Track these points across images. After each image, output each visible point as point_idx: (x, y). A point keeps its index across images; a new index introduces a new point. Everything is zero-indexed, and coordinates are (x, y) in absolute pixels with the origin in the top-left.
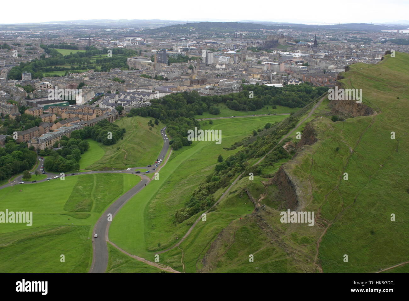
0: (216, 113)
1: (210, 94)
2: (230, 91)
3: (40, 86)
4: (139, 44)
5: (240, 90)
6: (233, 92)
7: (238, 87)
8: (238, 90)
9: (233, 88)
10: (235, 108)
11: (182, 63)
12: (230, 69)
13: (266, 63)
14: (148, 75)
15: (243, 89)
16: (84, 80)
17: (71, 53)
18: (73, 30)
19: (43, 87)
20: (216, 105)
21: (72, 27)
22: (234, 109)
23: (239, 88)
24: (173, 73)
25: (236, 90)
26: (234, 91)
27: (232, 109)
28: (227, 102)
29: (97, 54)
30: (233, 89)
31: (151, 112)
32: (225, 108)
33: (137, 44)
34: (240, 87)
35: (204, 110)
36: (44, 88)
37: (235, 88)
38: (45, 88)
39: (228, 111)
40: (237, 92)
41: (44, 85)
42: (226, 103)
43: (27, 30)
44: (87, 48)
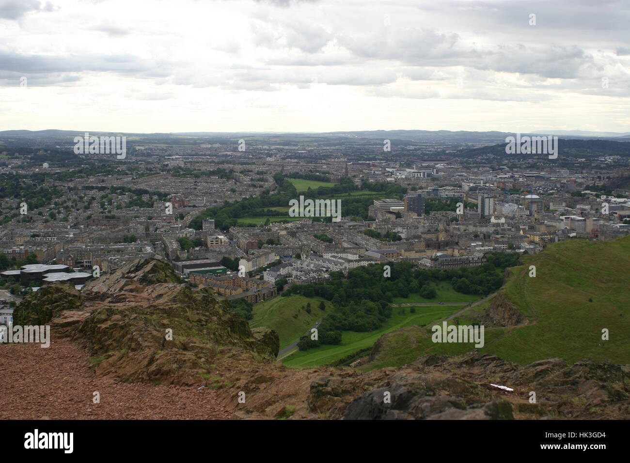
0: (431, 296)
1: (432, 267)
2: (465, 263)
3: (211, 241)
4: (424, 175)
5: (482, 262)
6: (471, 265)
7: (479, 258)
8: (479, 263)
9: (471, 259)
10: (463, 290)
11: (448, 212)
12: (504, 225)
13: (566, 218)
14: (376, 230)
15: (488, 261)
16: (280, 234)
17: (309, 188)
18: (359, 146)
19: (214, 242)
20: (435, 283)
21: (362, 142)
22: (462, 292)
23: (481, 259)
24: (415, 229)
25: (476, 263)
26: (472, 263)
27: (459, 292)
28: (453, 279)
29: (350, 190)
30: (470, 261)
31: (320, 290)
32: (448, 289)
33: (422, 176)
34: (483, 258)
35: (413, 291)
36: (216, 243)
37: (473, 259)
38: (218, 243)
39: (453, 294)
40: (477, 264)
41: (217, 240)
42: (451, 281)
43: (295, 145)
44: (342, 181)
